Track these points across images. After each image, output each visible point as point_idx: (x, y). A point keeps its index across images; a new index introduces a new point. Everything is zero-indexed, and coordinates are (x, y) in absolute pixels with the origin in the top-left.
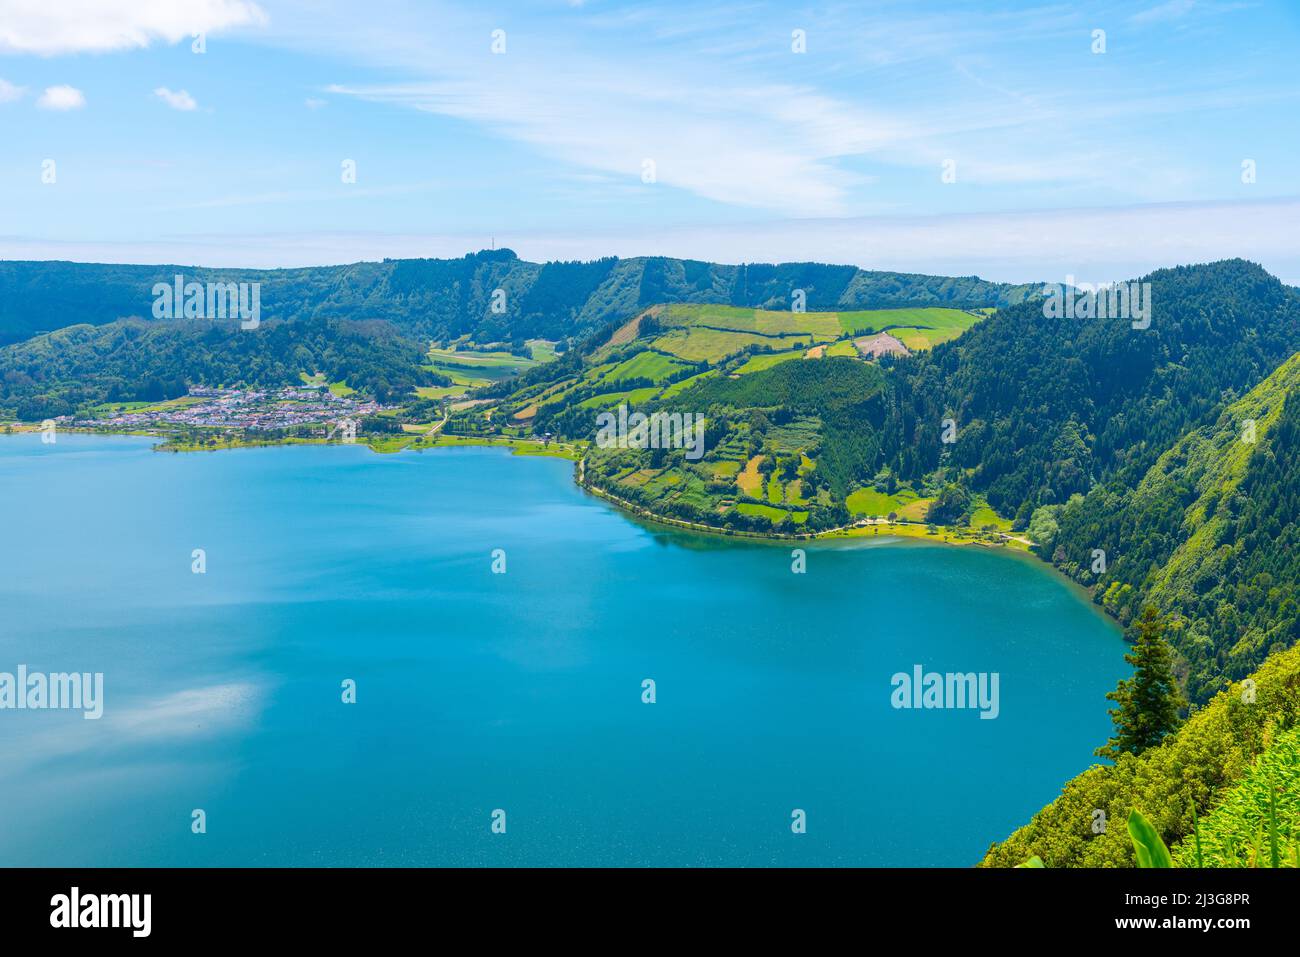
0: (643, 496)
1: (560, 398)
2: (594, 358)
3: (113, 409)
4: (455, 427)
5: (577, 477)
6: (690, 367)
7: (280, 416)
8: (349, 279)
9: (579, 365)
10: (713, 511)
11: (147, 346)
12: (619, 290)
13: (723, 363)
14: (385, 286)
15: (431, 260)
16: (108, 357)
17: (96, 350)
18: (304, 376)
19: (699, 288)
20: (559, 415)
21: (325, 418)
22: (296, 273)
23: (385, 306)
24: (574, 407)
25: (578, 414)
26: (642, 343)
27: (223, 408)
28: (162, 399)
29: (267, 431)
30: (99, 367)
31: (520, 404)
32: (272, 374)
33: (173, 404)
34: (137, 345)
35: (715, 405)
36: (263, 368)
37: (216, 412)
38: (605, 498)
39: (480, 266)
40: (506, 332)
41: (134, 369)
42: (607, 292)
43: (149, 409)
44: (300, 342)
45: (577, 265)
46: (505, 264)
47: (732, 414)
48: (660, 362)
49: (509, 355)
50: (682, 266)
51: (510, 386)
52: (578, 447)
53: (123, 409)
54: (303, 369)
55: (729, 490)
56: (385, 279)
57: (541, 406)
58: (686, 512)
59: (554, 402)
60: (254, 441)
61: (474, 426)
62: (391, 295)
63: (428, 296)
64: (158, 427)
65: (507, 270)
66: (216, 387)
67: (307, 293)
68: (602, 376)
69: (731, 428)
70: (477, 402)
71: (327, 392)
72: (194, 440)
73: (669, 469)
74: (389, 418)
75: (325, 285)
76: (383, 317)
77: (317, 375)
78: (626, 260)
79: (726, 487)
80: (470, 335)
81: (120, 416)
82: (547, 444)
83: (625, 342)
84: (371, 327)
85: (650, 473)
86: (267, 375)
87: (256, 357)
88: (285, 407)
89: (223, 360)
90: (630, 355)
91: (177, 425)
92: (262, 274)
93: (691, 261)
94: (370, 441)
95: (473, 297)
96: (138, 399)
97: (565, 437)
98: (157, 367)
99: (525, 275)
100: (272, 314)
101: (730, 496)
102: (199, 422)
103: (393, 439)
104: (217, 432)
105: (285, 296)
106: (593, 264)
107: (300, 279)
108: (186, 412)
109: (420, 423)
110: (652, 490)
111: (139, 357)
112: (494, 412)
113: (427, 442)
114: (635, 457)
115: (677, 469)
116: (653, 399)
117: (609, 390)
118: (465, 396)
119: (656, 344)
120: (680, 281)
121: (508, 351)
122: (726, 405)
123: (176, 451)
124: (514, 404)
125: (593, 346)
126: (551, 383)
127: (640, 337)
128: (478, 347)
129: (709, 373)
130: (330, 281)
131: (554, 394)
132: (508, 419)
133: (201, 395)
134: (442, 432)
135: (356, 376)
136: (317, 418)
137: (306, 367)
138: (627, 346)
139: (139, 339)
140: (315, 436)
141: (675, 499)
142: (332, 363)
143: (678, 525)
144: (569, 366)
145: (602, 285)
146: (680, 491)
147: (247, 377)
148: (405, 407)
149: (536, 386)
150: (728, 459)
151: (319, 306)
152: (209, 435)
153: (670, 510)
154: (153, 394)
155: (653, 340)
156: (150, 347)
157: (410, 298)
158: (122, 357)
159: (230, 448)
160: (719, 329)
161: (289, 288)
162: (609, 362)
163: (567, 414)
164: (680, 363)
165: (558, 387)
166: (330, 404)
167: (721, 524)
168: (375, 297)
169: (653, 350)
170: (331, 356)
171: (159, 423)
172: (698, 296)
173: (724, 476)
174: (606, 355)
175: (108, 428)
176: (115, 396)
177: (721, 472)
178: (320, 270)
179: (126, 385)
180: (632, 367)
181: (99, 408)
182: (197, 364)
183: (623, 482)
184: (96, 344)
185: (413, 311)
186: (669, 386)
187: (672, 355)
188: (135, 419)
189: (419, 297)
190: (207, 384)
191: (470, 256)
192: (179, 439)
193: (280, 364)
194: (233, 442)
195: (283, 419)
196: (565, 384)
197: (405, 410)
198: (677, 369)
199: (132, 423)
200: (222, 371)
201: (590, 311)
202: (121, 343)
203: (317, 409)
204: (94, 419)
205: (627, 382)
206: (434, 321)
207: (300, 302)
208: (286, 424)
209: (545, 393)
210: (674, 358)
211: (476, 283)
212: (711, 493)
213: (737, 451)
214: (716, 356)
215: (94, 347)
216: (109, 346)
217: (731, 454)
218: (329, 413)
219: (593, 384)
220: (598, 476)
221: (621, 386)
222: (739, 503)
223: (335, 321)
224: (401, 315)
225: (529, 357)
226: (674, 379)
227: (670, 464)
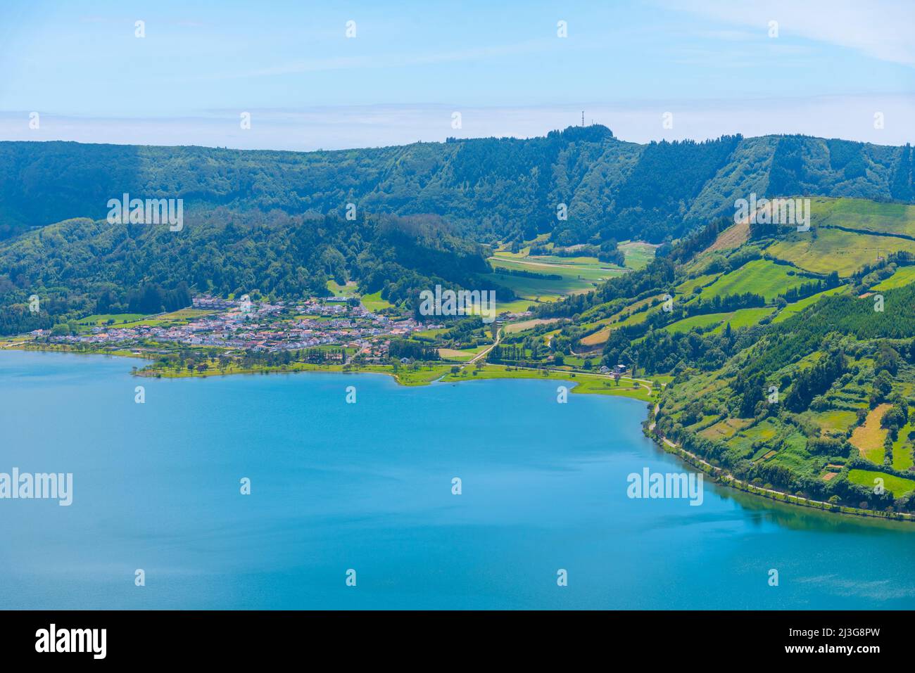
0: (725, 455)
1: (641, 319)
2: (690, 268)
3: (100, 322)
4: (504, 355)
5: (646, 425)
6: (814, 281)
7: (293, 335)
8: (403, 163)
9: (670, 276)
10: (815, 479)
11: (150, 245)
12: (742, 179)
13: (858, 277)
14: (446, 173)
15: (505, 139)
16: (105, 258)
17: (92, 249)
18: (332, 286)
19: (848, 176)
20: (638, 341)
21: (348, 338)
22: (340, 155)
23: (446, 198)
24: (657, 331)
25: (662, 341)
26: (753, 248)
27: (229, 324)
28: (158, 311)
29: (272, 355)
30: (93, 270)
31: (590, 326)
32: (293, 282)
33: (169, 317)
34: (140, 243)
35: (831, 334)
36: (282, 275)
37: (219, 328)
38: (678, 454)
39: (566, 147)
40: (596, 231)
41: (133, 273)
42: (724, 180)
43: (142, 323)
44: (331, 242)
45: (689, 146)
46: (597, 145)
47: (852, 346)
48: (776, 274)
49: (596, 260)
50: (825, 147)
51: (582, 301)
52: (657, 384)
53: (111, 322)
54: (332, 276)
55: (839, 450)
56: (447, 164)
57: (616, 328)
58: (778, 479)
59: (633, 325)
60: (255, 367)
61: (528, 353)
62: (455, 183)
63: (499, 185)
64: (147, 346)
65: (600, 152)
66: (225, 297)
67: (352, 180)
68: (698, 291)
69: (849, 366)
70: (538, 322)
71: (358, 305)
72: (182, 364)
73: (763, 419)
74: (426, 340)
75: (374, 170)
76: (442, 212)
77: (350, 284)
78: (751, 140)
79: (835, 447)
80: (550, 234)
81: (106, 331)
82: (617, 378)
83: (731, 246)
84: (420, 223)
85: (738, 423)
86: (286, 284)
87: (275, 260)
88: (302, 325)
89: (236, 264)
90: (737, 264)
91: (168, 344)
92: (298, 157)
93: (838, 140)
94: (395, 370)
95: (556, 186)
96: (132, 310)
97: (643, 370)
98: (159, 272)
99: (621, 158)
100: (309, 206)
101: (840, 459)
102: (195, 341)
103: (424, 367)
104: (212, 354)
105: (327, 184)
106: (710, 144)
107: (345, 164)
108: (183, 328)
109: (464, 348)
110: (739, 447)
111: (139, 258)
112: (556, 336)
113: (465, 372)
114: (722, 400)
115: (774, 419)
116: (762, 323)
117: (706, 309)
118: (529, 313)
119: (773, 250)
120: (823, 167)
121: (595, 256)
122: (846, 334)
123: (159, 377)
124: (583, 325)
125: (689, 252)
126: (631, 299)
127: (752, 240)
128: (558, 250)
129: (839, 290)
130: (380, 166)
131: (634, 313)
132: (574, 345)
133: (207, 307)
134: (488, 361)
135: (394, 286)
136: (338, 339)
137: (335, 274)
138: (734, 251)
139: (142, 237)
140: (331, 361)
141: (766, 461)
142: (366, 269)
143: (767, 496)
144: (657, 277)
145: (720, 172)
146: (775, 449)
147: (262, 285)
148: (448, 327)
149: (613, 303)
150: (841, 408)
151: (366, 198)
152: (203, 357)
153: (758, 476)
154: (148, 304)
155: (768, 245)
156: (154, 247)
157: (477, 188)
158: (121, 258)
159: (223, 374)
160: (856, 231)
161: (331, 175)
162: (708, 272)
163: (648, 341)
164: (801, 275)
165: (640, 304)
166: (357, 320)
167: (824, 497)
168: (434, 186)
169: (768, 258)
170: (366, 260)
171: (148, 342)
172: (846, 187)
173: (833, 432)
174: (707, 264)
175: (86, 346)
176: (104, 307)
177: (829, 425)
178: (368, 153)
179: (119, 292)
180: (738, 280)
181: (83, 321)
182: (206, 268)
183: (702, 435)
184: (93, 242)
185: (480, 204)
186: (784, 306)
187: (791, 264)
188: (121, 336)
189: (487, 187)
190: (215, 293)
191: (553, 135)
192: (164, 361)
193: (303, 269)
194: (228, 368)
195: (296, 339)
196: (649, 301)
197: (447, 331)
198: (797, 284)
199: (118, 339)
200: (234, 277)
201: (703, 205)
202: (121, 241)
203: (341, 328)
204: (75, 334)
205: (728, 300)
206: (506, 217)
207: (342, 193)
208: (299, 345)
209: (624, 312)
210: (794, 269)
211: (559, 169)
212: (815, 453)
213: (855, 397)
214: (850, 267)
215: (91, 246)
216: (108, 245)
217: (846, 400)
218: (354, 333)
219: (686, 302)
220: (672, 425)
221: (721, 304)
222: (850, 468)
223: (374, 217)
224: (465, 209)
225: (621, 264)
226: (792, 297)
227: (765, 411)
